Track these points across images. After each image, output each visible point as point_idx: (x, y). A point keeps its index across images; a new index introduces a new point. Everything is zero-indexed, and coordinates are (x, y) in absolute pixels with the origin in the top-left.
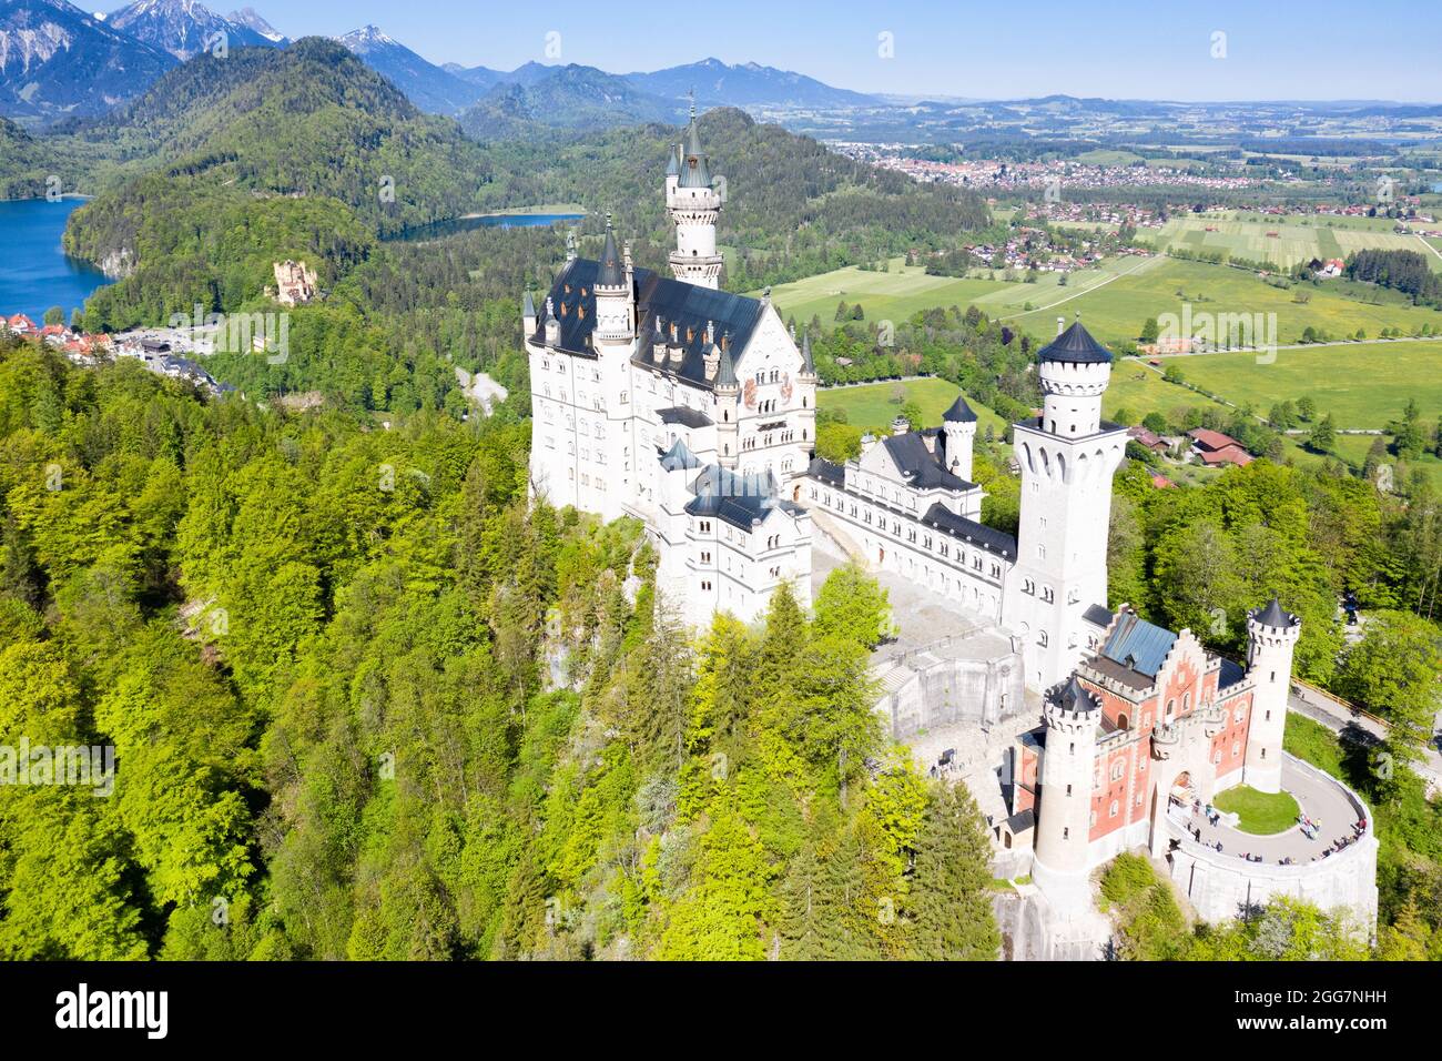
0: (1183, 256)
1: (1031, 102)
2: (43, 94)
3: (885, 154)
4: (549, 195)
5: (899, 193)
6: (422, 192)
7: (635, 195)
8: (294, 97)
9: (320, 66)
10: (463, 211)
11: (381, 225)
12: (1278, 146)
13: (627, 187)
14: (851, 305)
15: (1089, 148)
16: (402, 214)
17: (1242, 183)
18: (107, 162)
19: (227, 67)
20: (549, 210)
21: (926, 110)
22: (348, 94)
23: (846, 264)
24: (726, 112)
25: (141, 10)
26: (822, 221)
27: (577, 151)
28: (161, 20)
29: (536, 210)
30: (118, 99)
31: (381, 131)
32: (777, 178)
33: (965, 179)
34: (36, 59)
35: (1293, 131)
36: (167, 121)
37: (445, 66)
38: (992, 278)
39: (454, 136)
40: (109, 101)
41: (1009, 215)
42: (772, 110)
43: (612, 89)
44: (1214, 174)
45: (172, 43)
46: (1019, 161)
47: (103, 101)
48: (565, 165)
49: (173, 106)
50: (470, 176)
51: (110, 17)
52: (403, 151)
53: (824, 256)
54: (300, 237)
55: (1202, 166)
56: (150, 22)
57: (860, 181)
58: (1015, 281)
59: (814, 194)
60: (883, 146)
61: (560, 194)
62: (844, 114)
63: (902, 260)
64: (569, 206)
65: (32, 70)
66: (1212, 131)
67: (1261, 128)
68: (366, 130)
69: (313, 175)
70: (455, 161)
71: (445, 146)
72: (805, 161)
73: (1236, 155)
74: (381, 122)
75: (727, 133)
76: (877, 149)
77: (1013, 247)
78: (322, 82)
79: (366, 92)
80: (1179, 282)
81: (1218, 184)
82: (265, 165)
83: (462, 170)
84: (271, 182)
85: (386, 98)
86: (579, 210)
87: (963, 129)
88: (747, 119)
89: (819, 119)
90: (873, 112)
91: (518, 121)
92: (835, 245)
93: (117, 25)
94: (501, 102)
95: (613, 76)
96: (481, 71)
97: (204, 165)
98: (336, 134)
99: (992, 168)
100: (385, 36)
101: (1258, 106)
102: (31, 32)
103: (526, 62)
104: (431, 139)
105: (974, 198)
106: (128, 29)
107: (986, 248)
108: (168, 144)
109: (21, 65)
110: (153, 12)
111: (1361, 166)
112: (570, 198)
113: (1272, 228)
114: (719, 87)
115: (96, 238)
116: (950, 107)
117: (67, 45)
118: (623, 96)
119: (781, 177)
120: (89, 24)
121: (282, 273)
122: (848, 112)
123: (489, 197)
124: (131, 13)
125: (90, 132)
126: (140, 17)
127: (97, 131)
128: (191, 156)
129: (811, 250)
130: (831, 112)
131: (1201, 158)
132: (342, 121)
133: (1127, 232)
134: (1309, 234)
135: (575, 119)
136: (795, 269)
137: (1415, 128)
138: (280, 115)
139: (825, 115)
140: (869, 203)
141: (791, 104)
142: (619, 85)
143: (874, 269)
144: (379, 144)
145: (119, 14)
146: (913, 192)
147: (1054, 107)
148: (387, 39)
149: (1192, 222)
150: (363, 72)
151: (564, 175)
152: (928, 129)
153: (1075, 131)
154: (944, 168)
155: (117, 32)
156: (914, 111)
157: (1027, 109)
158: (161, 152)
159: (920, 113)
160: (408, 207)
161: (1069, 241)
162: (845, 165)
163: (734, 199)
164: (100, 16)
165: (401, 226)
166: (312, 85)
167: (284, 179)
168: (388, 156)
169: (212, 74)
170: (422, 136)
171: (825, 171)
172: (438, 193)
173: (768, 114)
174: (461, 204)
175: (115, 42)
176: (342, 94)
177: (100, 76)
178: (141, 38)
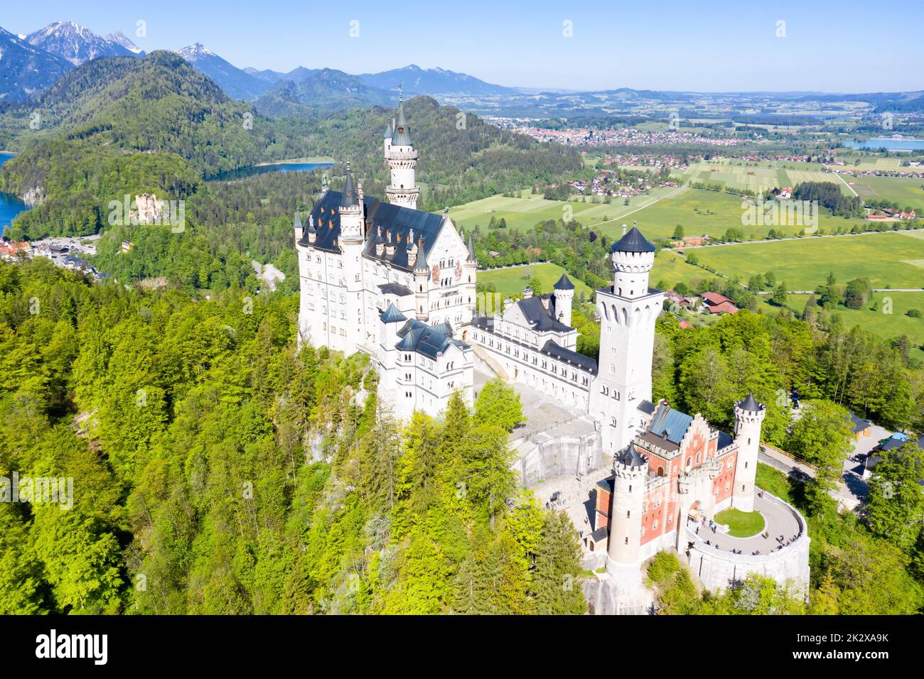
0: (698, 186)
1: (609, 92)
3: (519, 125)
4: (311, 150)
5: (528, 149)
6: (230, 149)
7: (365, 151)
8: (149, 89)
9: (165, 69)
10: (257, 161)
11: (204, 170)
12: (754, 120)
13: (360, 146)
14: (498, 218)
15: (642, 121)
16: (218, 164)
17: (733, 142)
18: (27, 131)
19: (105, 70)
20: (311, 161)
21: (544, 97)
22: (183, 87)
23: (495, 193)
24: (422, 99)
25: (48, 33)
26: (481, 166)
27: (329, 123)
28: (62, 40)
29: (303, 161)
30: (34, 90)
31: (205, 111)
32: (453, 140)
33: (568, 140)
35: (763, 110)
36: (66, 104)
37: (245, 69)
38: (584, 201)
40: (28, 91)
41: (594, 162)
42: (451, 97)
43: (351, 84)
44: (717, 136)
45: (69, 54)
46: (601, 128)
47: (24, 91)
48: (321, 132)
49: (69, 95)
50: (262, 139)
51: (29, 37)
52: (219, 123)
53: (482, 189)
54: (152, 178)
55: (709, 131)
56: (54, 41)
57: (504, 141)
58: (598, 203)
59: (476, 150)
60: (518, 120)
61: (318, 151)
62: (494, 100)
63: (530, 191)
64: (323, 158)
66: (715, 111)
67: (744, 108)
68: (195, 110)
69: (161, 139)
72: (471, 129)
73: (729, 125)
74: (205, 105)
75: (423, 111)
76: (514, 121)
77: (597, 182)
78: (167, 79)
79: (195, 86)
80: (697, 202)
81: (719, 142)
82: (130, 133)
83: (256, 136)
84: (133, 143)
85: (208, 89)
86: (331, 160)
87: (566, 109)
88: (435, 103)
89: (479, 103)
90: (512, 98)
91: (291, 105)
92: (489, 181)
93: (33, 42)
94: (281, 92)
95: (351, 76)
96: (269, 72)
97: (90, 133)
98: (175, 113)
99: (585, 133)
100: (207, 50)
101: (742, 95)
103: (297, 67)
104: (237, 116)
105: (574, 152)
106: (41, 45)
107: (580, 183)
108: (68, 119)
110: (57, 34)
111: (803, 131)
112: (324, 153)
113: (750, 169)
114: (417, 83)
115: (19, 180)
116: (560, 96)
118: (358, 88)
119: (456, 139)
120: (15, 42)
122: (497, 98)
123: (273, 152)
124: (42, 34)
125: (15, 111)
126: (48, 37)
127: (20, 110)
128: (81, 127)
129: (474, 184)
130: (487, 99)
131: (709, 127)
132: (179, 105)
133: (664, 172)
134: (773, 172)
135: (328, 103)
136: (464, 197)
137: (835, 108)
138: (139, 100)
139: (483, 101)
140: (509, 155)
141: (462, 94)
142: (358, 83)
143: (512, 196)
145: (34, 35)
146: (536, 148)
147: (622, 96)
148: (209, 52)
149: (704, 166)
150: (193, 73)
151: (321, 138)
152: (547, 109)
153: (634, 110)
154: (555, 133)
155: (33, 47)
156: (537, 98)
157: (604, 97)
158: (62, 124)
159: (541, 99)
160: (221, 159)
161: (630, 178)
162: (495, 132)
163: (427, 152)
164: (22, 37)
165: (217, 171)
166: (160, 81)
167: (142, 142)
168: (209, 127)
169: (95, 74)
170: (232, 114)
171: (483, 135)
172: (241, 150)
173: (448, 100)
174: (256, 157)
175: (32, 53)
176: (180, 87)
177: (22, 75)
178: (49, 51)
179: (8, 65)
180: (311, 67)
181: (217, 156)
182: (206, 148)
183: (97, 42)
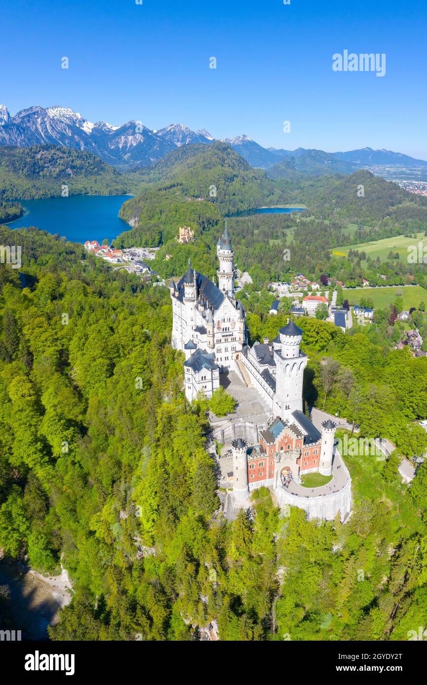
2: (132, 157)
4: (293, 200)
6: (246, 198)
7: (325, 202)
8: (206, 163)
9: (218, 152)
10: (261, 206)
11: (229, 210)
13: (322, 199)
14: (395, 252)
16: (238, 206)
18: (144, 183)
20: (292, 206)
22: (226, 162)
23: (400, 234)
24: (363, 172)
25: (168, 130)
26: (394, 216)
27: (308, 183)
28: (174, 133)
29: (288, 206)
30: (154, 159)
31: (235, 176)
32: (379, 198)
34: (131, 145)
36: (167, 169)
37: (269, 148)
39: (263, 177)
40: (152, 160)
43: (328, 158)
45: (176, 140)
47: (150, 160)
48: (302, 189)
49: (169, 164)
50: (266, 192)
51: (158, 132)
52: (242, 183)
53: (391, 231)
54: (193, 216)
56: (170, 134)
57: (412, 200)
59: (393, 205)
61: (298, 200)
63: (423, 234)
64: (300, 205)
65: (129, 149)
68: (229, 175)
69: (207, 192)
70: (261, 186)
71: (259, 181)
72: (391, 192)
74: (236, 172)
78: (218, 158)
79: (234, 161)
82: (191, 188)
83: (263, 190)
84: (192, 194)
85: (240, 163)
86: (304, 207)
88: (371, 175)
89: (408, 172)
91: (290, 171)
93: (160, 134)
94: (285, 163)
95: (328, 153)
96: (282, 151)
97: (170, 187)
98: (218, 177)
100: (248, 138)
102: (132, 137)
103: (299, 147)
104: (254, 178)
106: (163, 135)
108: (164, 178)
109: (126, 147)
110: (172, 130)
112: (301, 202)
114: (370, 158)
115: (129, 212)
117: (142, 141)
118: (332, 161)
120: (151, 134)
121: (182, 231)
122: (420, 169)
123: (271, 200)
124: (165, 130)
125: (141, 172)
126: (168, 132)
127: (144, 171)
128: (168, 183)
129: (387, 228)
130: (413, 169)
132: (221, 172)
135: (312, 170)
136: (379, 236)
138: (200, 170)
139: (410, 170)
140: (414, 210)
141: (398, 165)
142: (333, 158)
143: (411, 237)
144: (233, 180)
145: (161, 131)
148: (249, 139)
150: (233, 154)
151: (301, 193)
155: (159, 137)
158: (161, 180)
160: (240, 204)
162: (407, 194)
163: (361, 205)
164: (155, 131)
165: (236, 211)
166: (213, 159)
167: (197, 193)
168: (236, 184)
169: (184, 153)
170: (250, 177)
171: (398, 196)
172: (252, 199)
173: (388, 169)
174: (260, 203)
175: (158, 140)
176: (224, 162)
177: (151, 151)
178: (166, 139)
179: (145, 146)
180: (306, 148)
181: (237, 202)
182: (232, 198)
183: (192, 134)
